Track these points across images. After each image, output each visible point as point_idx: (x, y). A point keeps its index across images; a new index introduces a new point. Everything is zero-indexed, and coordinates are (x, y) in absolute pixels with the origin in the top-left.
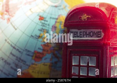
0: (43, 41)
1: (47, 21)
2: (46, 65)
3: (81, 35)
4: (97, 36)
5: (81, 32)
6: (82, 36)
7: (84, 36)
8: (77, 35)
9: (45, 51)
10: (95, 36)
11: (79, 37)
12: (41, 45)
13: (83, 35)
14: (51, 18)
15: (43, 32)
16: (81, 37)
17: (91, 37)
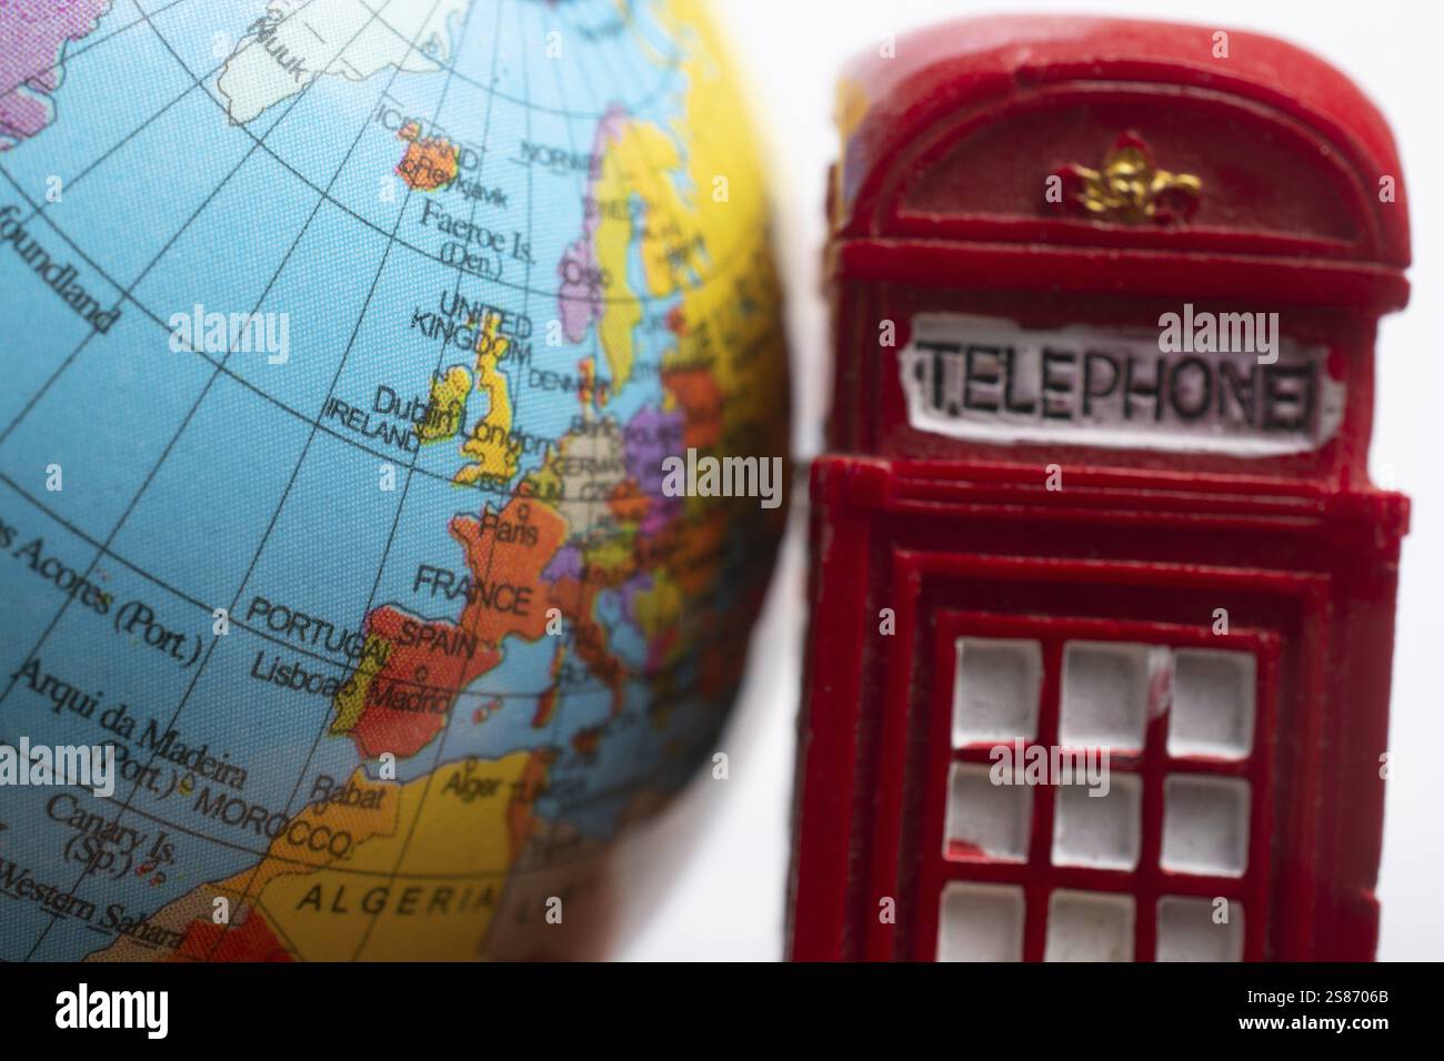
0: (472, 472)
1: (498, 198)
2: (487, 787)
3: (1062, 387)
4: (1258, 415)
5: (1067, 358)
6: (1072, 399)
7: (1098, 404)
8: (1009, 388)
9: (490, 601)
10: (1236, 410)
11: (1026, 408)
12: (455, 530)
13: (1088, 393)
14: (531, 151)
15: (470, 345)
16: (1063, 415)
17: (1190, 417)
